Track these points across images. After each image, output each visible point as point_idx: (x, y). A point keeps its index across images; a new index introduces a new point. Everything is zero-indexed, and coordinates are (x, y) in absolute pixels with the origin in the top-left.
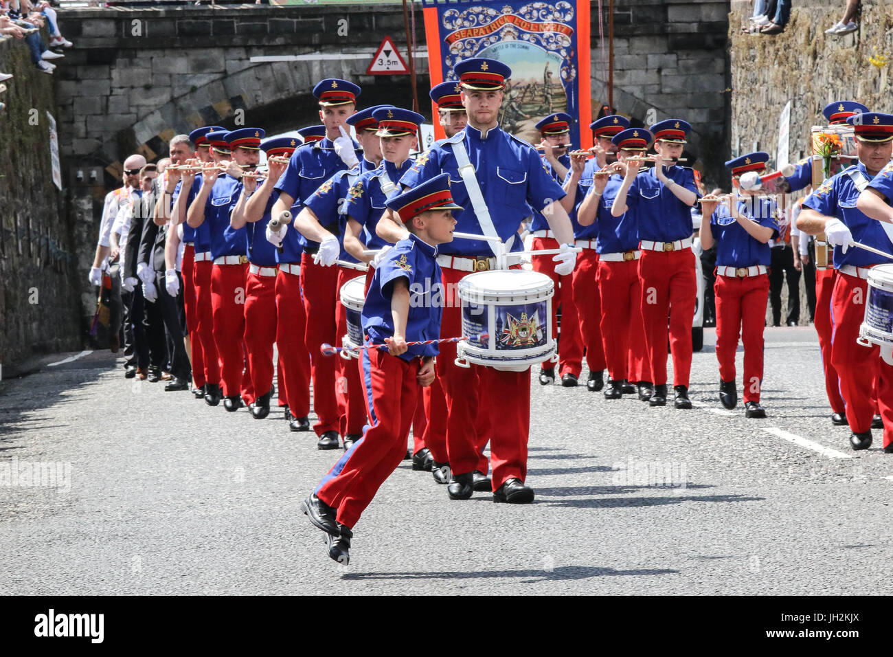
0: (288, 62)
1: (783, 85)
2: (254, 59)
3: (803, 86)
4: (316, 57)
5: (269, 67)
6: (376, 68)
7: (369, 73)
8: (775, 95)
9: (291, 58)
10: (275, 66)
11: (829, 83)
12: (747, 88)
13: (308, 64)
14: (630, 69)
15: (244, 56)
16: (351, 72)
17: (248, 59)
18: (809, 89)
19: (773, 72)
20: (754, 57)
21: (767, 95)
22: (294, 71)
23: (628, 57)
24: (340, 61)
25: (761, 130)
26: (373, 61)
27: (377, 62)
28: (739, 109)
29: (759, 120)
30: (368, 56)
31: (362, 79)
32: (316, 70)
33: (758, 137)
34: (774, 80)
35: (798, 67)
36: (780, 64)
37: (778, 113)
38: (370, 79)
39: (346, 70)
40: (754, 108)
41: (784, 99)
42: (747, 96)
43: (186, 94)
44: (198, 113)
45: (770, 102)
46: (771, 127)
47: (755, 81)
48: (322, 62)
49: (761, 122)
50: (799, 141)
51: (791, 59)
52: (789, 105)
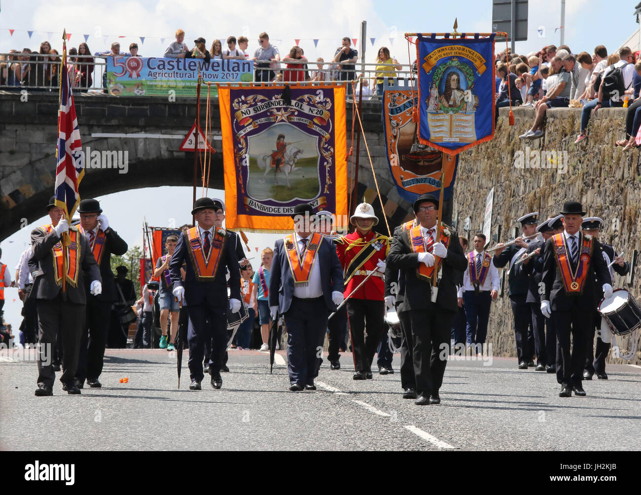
0: (120, 138)
1: (490, 174)
2: (94, 135)
3: (503, 176)
4: (142, 135)
5: (105, 141)
6: (187, 146)
7: (181, 149)
8: (484, 182)
9: (123, 135)
10: (110, 141)
11: (521, 175)
12: (465, 175)
13: (135, 140)
14: (379, 157)
15: (87, 133)
16: (168, 148)
17: (90, 135)
18: (507, 179)
19: (483, 165)
20: (471, 152)
21: (479, 181)
22: (125, 146)
23: (379, 147)
24: (159, 139)
25: (473, 207)
26: (184, 141)
27: (188, 142)
28: (459, 191)
29: (472, 200)
30: (181, 137)
31: (175, 154)
32: (141, 145)
33: (471, 212)
34: (485, 170)
35: (501, 162)
36: (489, 158)
37: (485, 195)
38: (182, 154)
39: (164, 147)
40: (469, 191)
41: (490, 185)
42: (465, 181)
43: (41, 159)
44: (49, 174)
45: (480, 187)
46: (480, 206)
47: (471, 170)
48: (146, 139)
49: (474, 202)
50: (499, 217)
51: (496, 155)
52: (492, 190)
